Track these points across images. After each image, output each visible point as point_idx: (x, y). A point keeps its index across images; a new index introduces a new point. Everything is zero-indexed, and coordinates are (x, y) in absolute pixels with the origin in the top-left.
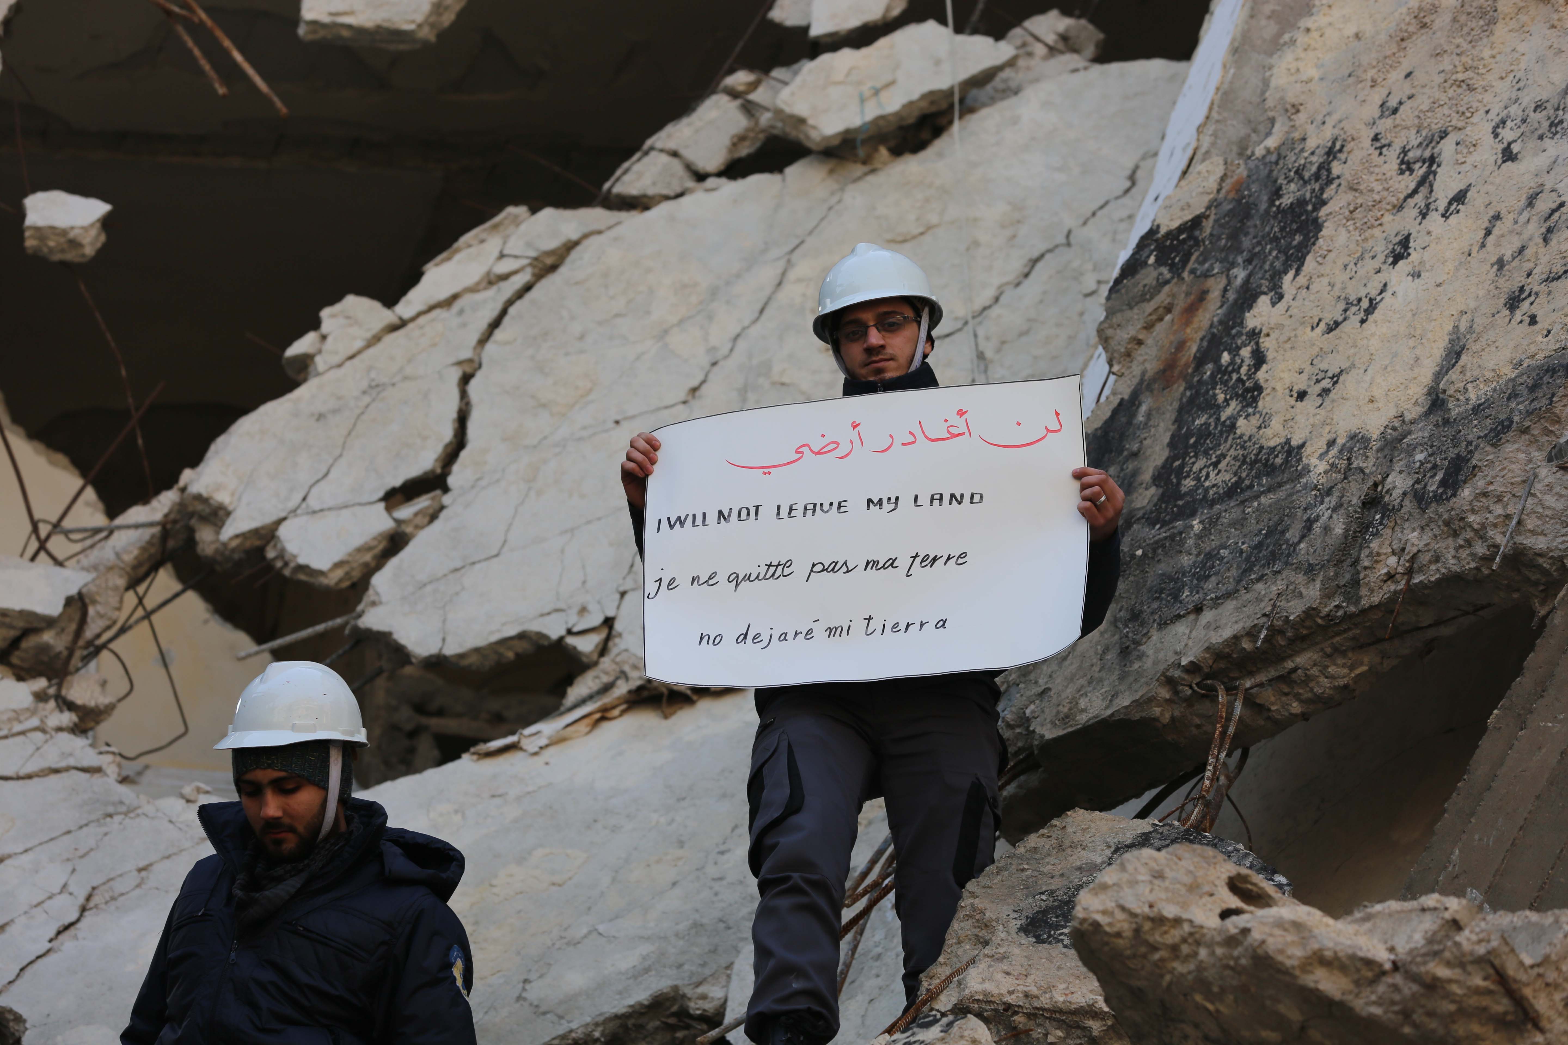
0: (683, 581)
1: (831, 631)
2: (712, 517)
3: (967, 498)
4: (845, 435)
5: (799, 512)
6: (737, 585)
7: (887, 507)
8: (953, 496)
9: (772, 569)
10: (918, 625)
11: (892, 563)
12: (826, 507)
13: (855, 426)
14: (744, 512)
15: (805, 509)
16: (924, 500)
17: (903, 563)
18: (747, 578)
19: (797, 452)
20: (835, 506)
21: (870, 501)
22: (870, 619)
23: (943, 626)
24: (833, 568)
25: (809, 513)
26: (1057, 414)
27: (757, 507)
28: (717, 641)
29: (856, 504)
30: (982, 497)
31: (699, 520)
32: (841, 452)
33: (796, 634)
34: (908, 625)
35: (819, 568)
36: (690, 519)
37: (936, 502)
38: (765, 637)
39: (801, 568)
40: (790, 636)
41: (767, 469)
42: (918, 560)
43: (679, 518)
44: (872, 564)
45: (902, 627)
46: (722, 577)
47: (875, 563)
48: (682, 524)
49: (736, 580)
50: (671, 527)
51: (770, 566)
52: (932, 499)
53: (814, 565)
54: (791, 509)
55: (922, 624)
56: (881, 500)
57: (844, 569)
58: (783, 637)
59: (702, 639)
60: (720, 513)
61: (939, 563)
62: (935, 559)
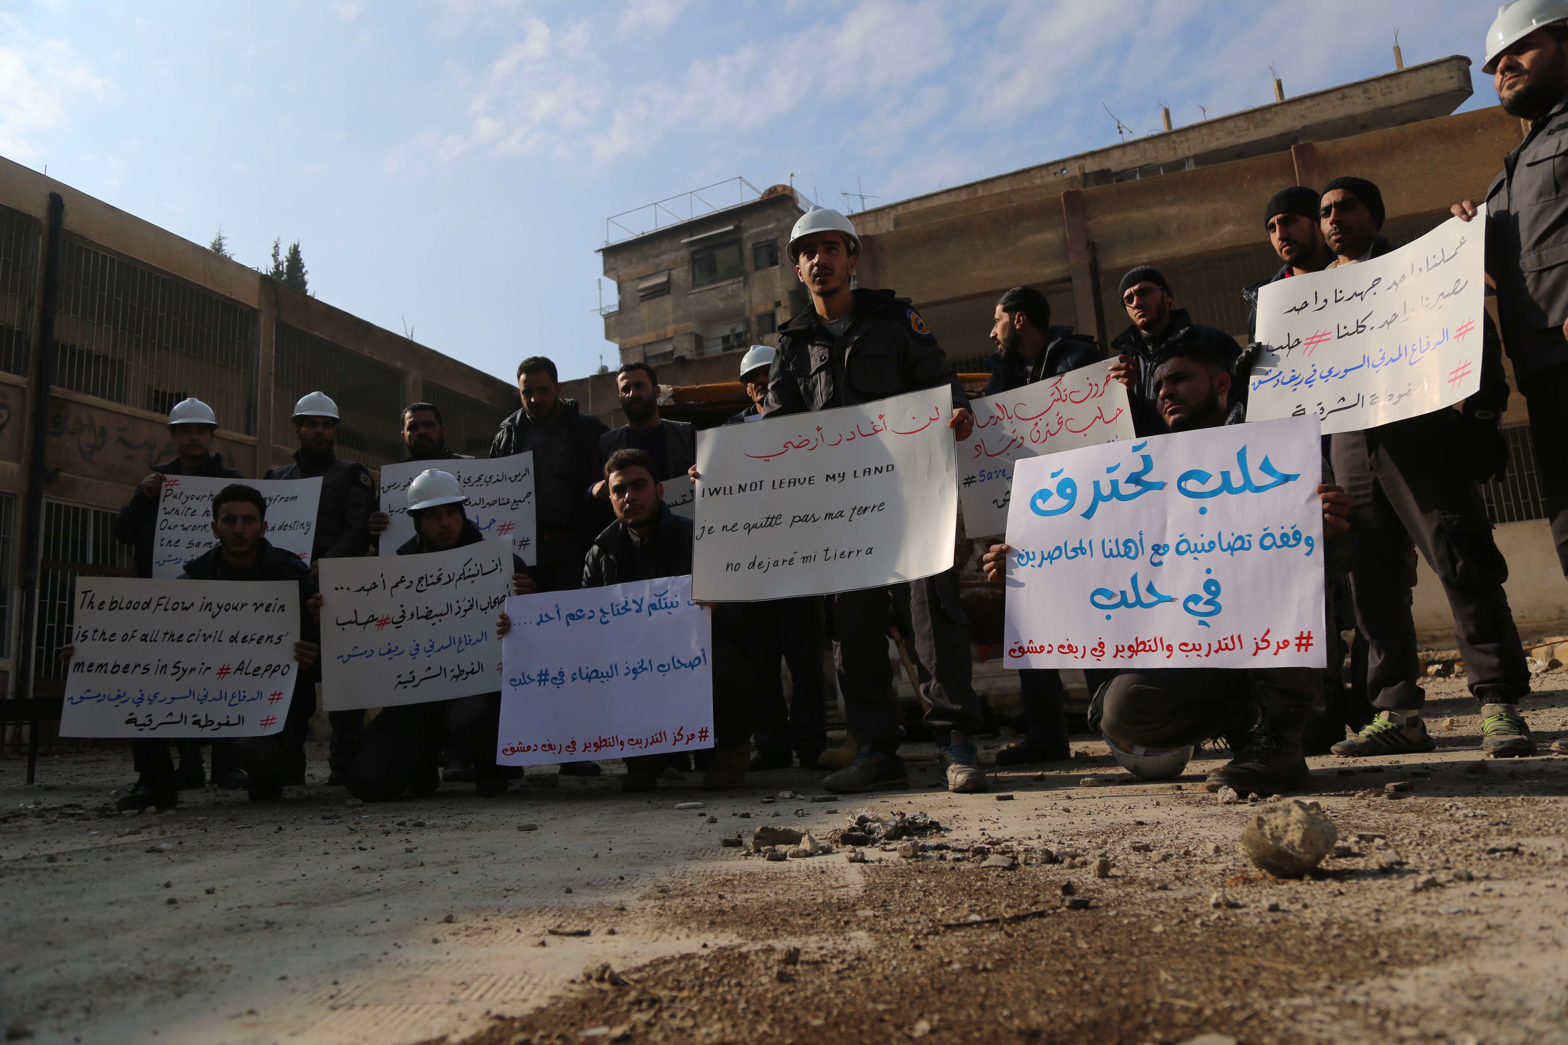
0: (718, 528)
1: (805, 559)
2: (735, 489)
3: (885, 469)
4: (813, 435)
5: (785, 485)
6: (749, 531)
7: (838, 479)
8: (876, 468)
9: (770, 520)
10: (856, 552)
11: (841, 514)
12: (802, 481)
13: (819, 429)
14: (754, 485)
15: (790, 482)
16: (860, 473)
17: (847, 514)
18: (755, 526)
19: (785, 447)
20: (807, 480)
21: (828, 476)
22: (828, 550)
23: (870, 552)
24: (805, 519)
25: (792, 485)
26: (937, 409)
27: (761, 482)
28: (737, 567)
29: (820, 479)
30: (893, 466)
31: (728, 491)
32: (810, 446)
33: (784, 561)
34: (850, 553)
35: (797, 519)
36: (722, 490)
37: (867, 474)
38: (765, 564)
39: (787, 519)
40: (780, 563)
41: (767, 458)
42: (856, 510)
43: (716, 489)
44: (829, 516)
45: (846, 554)
46: (740, 526)
47: (831, 514)
48: (718, 493)
49: (749, 528)
50: (711, 494)
51: (768, 518)
52: (865, 472)
53: (794, 517)
54: (781, 483)
55: (858, 552)
56: (834, 476)
57: (812, 519)
58: (776, 564)
59: (728, 566)
60: (740, 486)
61: (869, 510)
62: (866, 509)
